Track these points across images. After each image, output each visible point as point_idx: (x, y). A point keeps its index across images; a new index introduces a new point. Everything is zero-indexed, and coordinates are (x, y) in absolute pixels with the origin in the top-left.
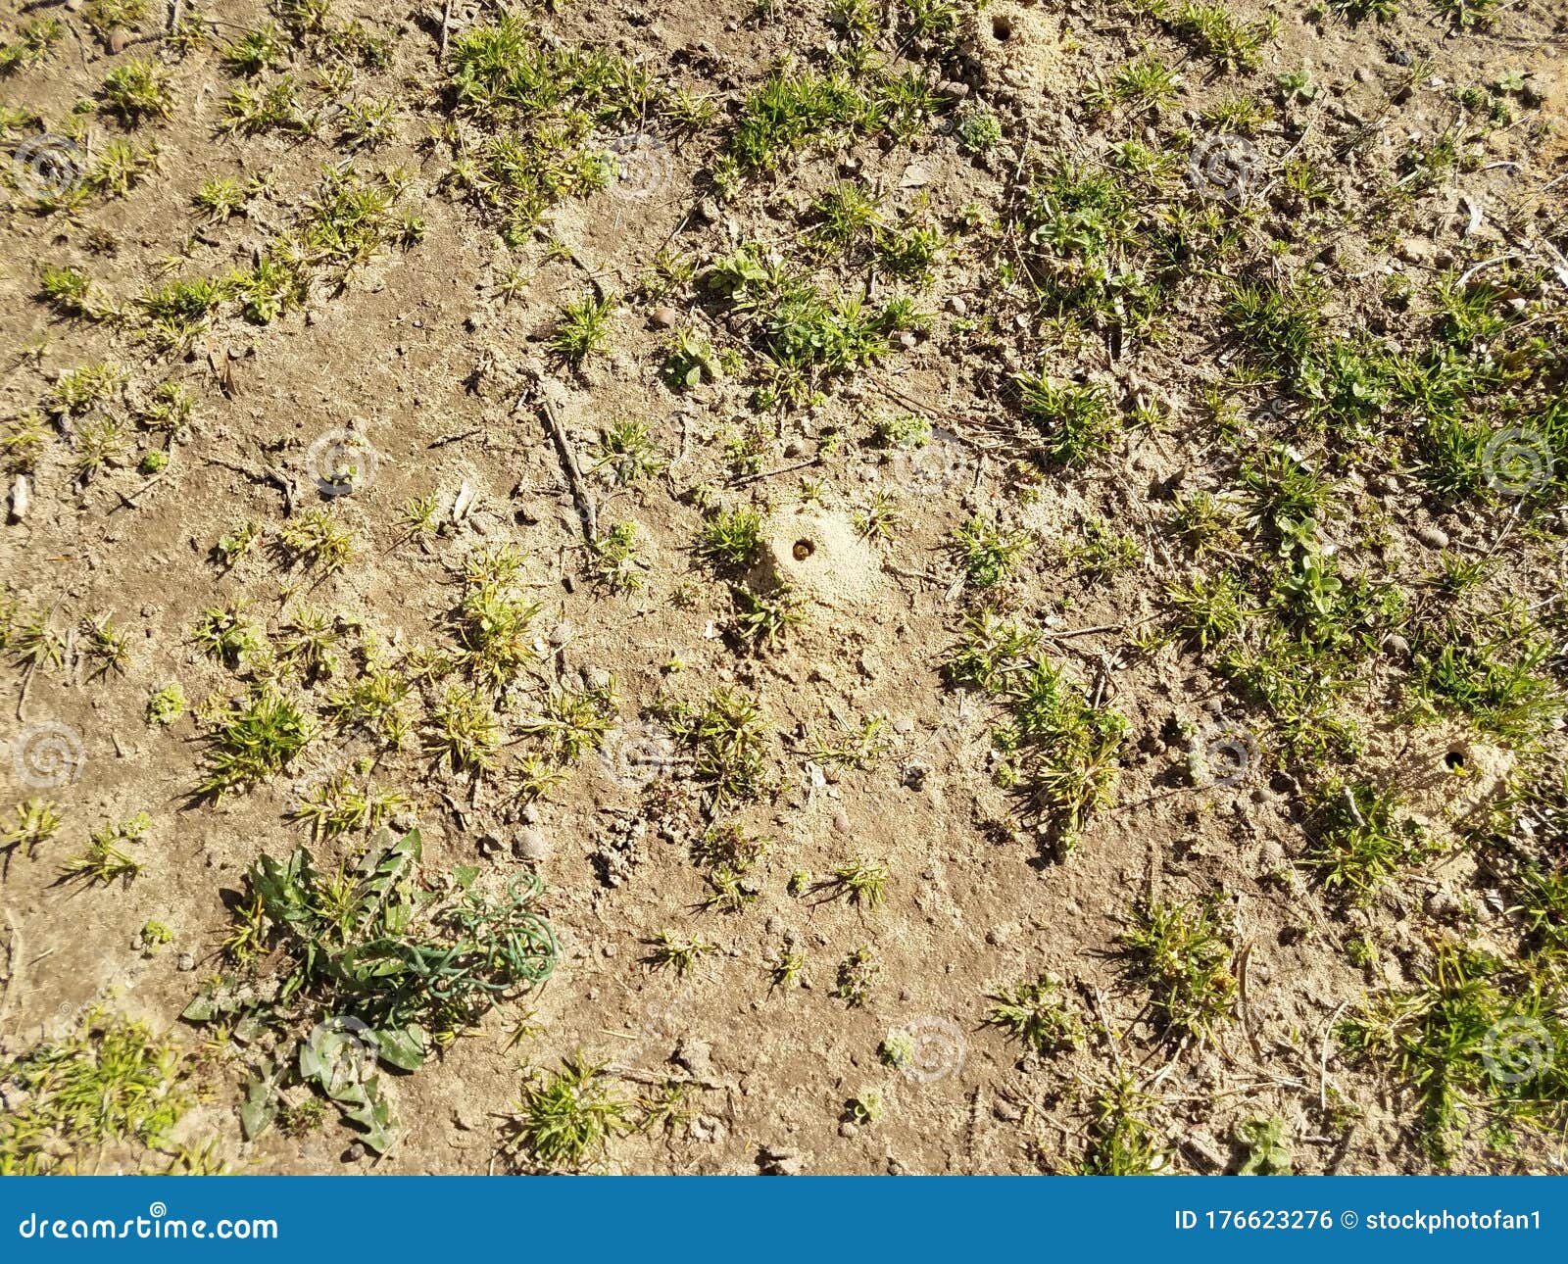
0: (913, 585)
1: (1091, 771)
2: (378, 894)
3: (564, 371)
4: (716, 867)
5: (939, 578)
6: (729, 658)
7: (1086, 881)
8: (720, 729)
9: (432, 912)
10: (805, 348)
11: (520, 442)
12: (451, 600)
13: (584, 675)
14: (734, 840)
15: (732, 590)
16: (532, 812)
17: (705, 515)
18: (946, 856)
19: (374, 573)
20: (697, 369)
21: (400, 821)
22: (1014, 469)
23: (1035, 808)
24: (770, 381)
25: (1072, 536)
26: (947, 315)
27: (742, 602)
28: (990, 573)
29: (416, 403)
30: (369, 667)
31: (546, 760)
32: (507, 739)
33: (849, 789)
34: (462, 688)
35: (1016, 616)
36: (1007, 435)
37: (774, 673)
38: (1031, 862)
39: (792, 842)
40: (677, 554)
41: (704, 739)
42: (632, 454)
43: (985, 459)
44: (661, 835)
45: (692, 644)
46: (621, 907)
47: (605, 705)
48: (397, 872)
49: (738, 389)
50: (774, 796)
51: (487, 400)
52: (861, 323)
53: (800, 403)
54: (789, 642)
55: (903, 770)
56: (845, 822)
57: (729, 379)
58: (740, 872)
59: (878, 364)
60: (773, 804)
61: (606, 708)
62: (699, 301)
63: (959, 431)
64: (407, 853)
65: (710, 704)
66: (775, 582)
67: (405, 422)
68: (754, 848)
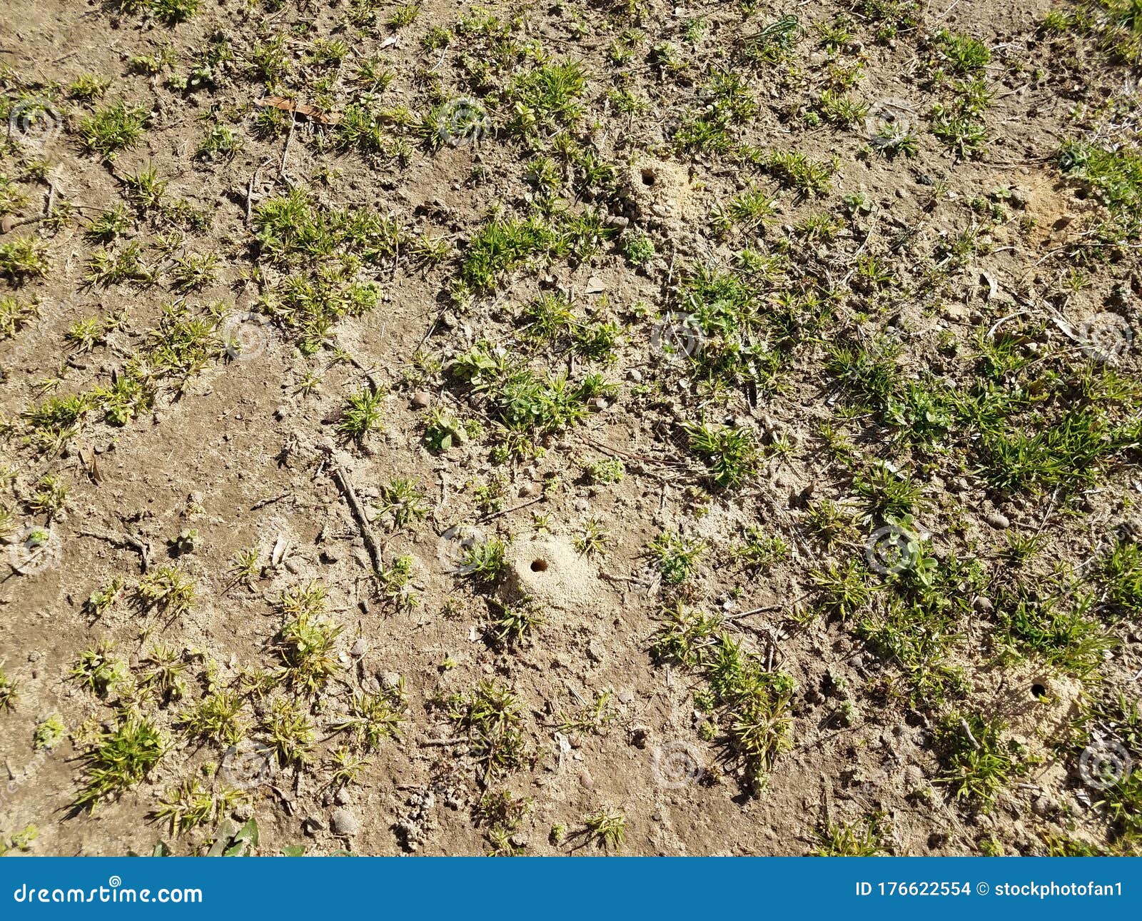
0: (623, 587)
1: (772, 722)
3: (351, 445)
4: (491, 827)
5: (641, 580)
6: (489, 655)
7: (778, 811)
8: (487, 713)
10: (528, 416)
11: (320, 500)
12: (273, 627)
13: (379, 678)
14: (504, 804)
15: (487, 601)
16: (344, 794)
18: (668, 800)
19: (210, 610)
20: (450, 436)
21: (240, 813)
22: (688, 494)
23: (732, 755)
24: (503, 441)
25: (736, 540)
26: (629, 383)
27: (496, 611)
28: (679, 573)
29: (240, 476)
30: (211, 688)
31: (353, 751)
32: (322, 737)
33: (589, 751)
34: (284, 698)
35: (702, 604)
36: (680, 468)
37: (524, 664)
38: (735, 799)
39: (549, 799)
40: (444, 577)
41: (476, 721)
42: (405, 504)
43: (667, 487)
44: (447, 804)
45: (460, 646)
47: (397, 701)
49: (480, 449)
50: (532, 763)
51: (294, 470)
52: (567, 394)
53: (527, 456)
54: (534, 640)
55: (629, 732)
56: (589, 779)
57: (473, 442)
58: (511, 829)
59: (581, 423)
60: (532, 770)
61: (398, 704)
62: (447, 386)
63: (646, 468)
64: (247, 840)
65: (477, 693)
66: (520, 595)
67: (232, 492)
68: (521, 808)
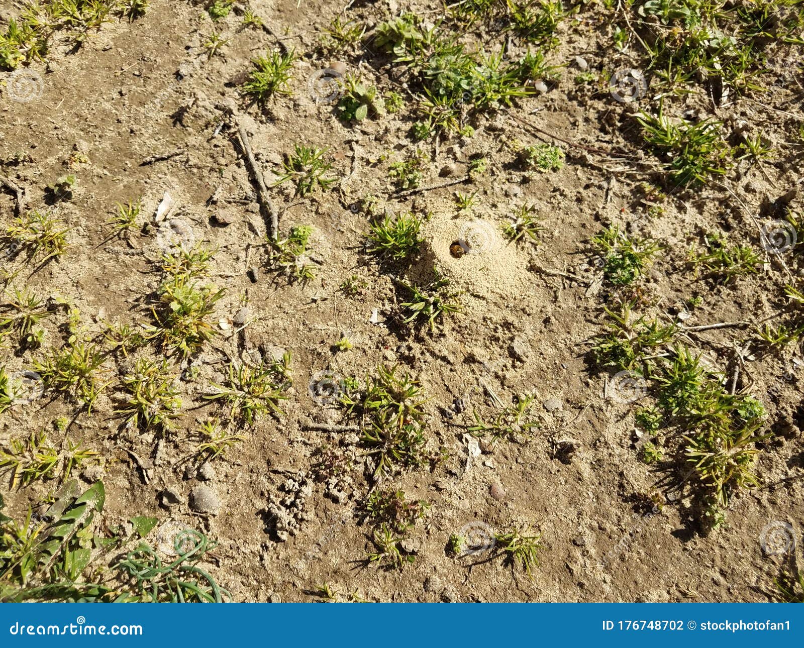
0: (557, 282)
1: (733, 452)
2: (61, 539)
3: (255, 108)
4: (377, 527)
5: (579, 277)
6: (392, 340)
7: (730, 554)
8: (384, 402)
9: (109, 557)
10: (456, 90)
11: (216, 162)
12: (149, 286)
13: (263, 351)
14: (395, 504)
15: (394, 283)
16: (209, 469)
17: (371, 221)
18: (595, 524)
19: (85, 263)
20: (365, 107)
21: (88, 474)
22: (639, 191)
23: (677, 482)
24: (426, 116)
25: (695, 245)
26: (572, 70)
27: (403, 293)
28: (626, 274)
29: (132, 131)
30: (72, 339)
31: (225, 424)
32: (191, 405)
33: (502, 459)
34: (152, 359)
35: (653, 312)
36: (633, 162)
37: (433, 354)
38: (676, 533)
39: (450, 506)
40: (347, 252)
41: (369, 410)
42: (310, 171)
43: (614, 182)
44: (327, 495)
45: (359, 328)
46: (287, 559)
47: (280, 377)
48: (81, 519)
49: (399, 124)
50: (433, 464)
51: (190, 130)
52: (501, 73)
53: (452, 134)
54: (446, 328)
55: (553, 444)
56: (500, 489)
57: (392, 115)
58: (400, 533)
59: (516, 106)
60: (432, 471)
61: (281, 381)
62: (366, 57)
63: (590, 159)
64: (91, 503)
65: (374, 380)
66: (434, 276)
67: (122, 146)
68: (415, 511)
